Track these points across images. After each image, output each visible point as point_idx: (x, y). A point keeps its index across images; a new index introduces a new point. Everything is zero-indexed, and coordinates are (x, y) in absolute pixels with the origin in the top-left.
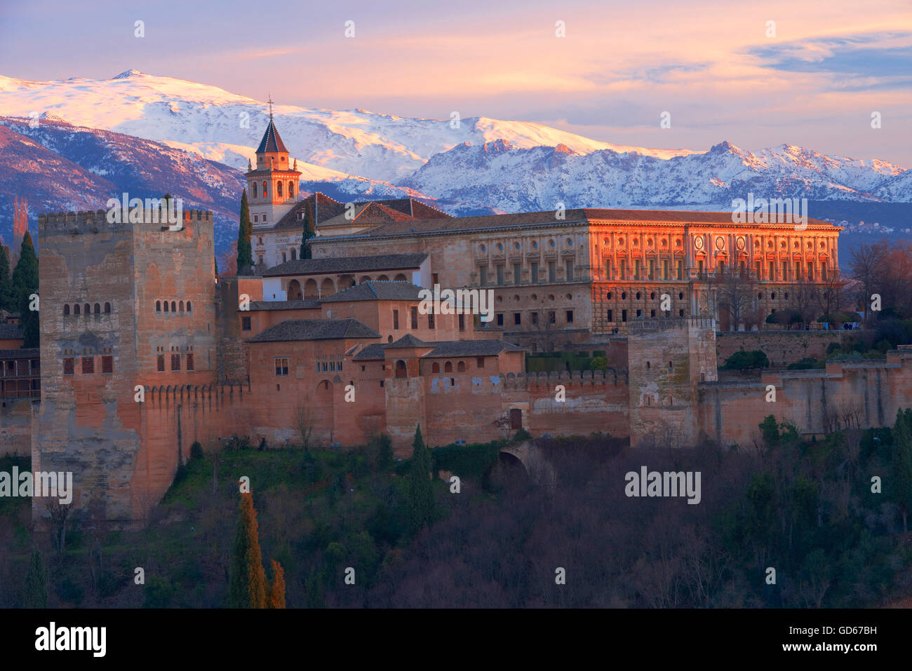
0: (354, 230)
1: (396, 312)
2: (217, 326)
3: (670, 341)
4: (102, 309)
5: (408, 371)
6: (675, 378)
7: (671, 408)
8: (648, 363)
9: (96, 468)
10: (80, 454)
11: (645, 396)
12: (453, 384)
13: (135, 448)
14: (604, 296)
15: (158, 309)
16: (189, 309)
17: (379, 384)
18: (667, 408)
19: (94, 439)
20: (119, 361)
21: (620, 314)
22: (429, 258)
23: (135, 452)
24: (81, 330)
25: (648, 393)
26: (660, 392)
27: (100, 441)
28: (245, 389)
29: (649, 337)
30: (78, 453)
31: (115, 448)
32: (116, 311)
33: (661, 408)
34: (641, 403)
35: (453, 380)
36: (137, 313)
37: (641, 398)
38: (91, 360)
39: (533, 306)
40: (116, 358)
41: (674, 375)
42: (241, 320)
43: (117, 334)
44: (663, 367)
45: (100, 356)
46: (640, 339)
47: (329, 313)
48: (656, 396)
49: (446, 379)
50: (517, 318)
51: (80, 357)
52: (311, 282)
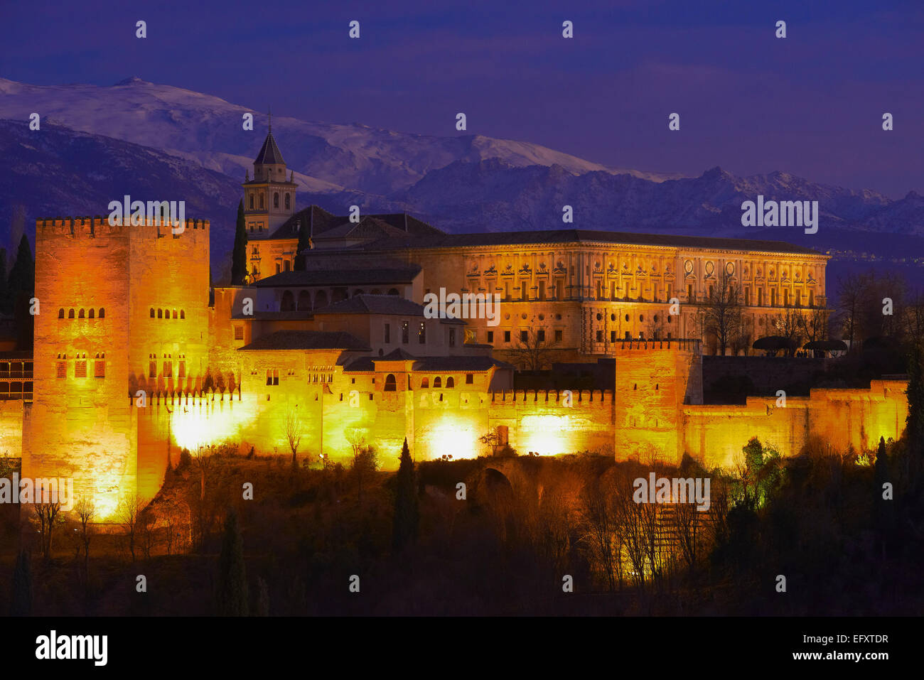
0: (349, 243)
1: (388, 326)
2: (210, 334)
3: (658, 364)
4: (97, 314)
5: (397, 385)
6: (661, 400)
7: (656, 429)
8: (636, 385)
9: (86, 471)
10: (70, 456)
11: (631, 417)
12: (441, 399)
13: (124, 453)
14: (594, 317)
15: (152, 316)
16: (182, 317)
17: (368, 397)
18: (653, 430)
19: (83, 443)
20: (112, 366)
21: (609, 336)
22: (422, 273)
23: (125, 457)
24: (75, 334)
25: (634, 414)
26: (646, 413)
27: (90, 444)
28: (236, 397)
29: (637, 359)
30: (67, 455)
31: (105, 453)
32: (111, 316)
33: (646, 429)
34: (627, 425)
35: (442, 395)
36: (131, 319)
37: (627, 418)
38: (84, 363)
39: (523, 325)
40: (109, 363)
41: (659, 397)
42: (233, 329)
43: (110, 340)
44: (650, 389)
45: (93, 360)
46: (627, 360)
47: (321, 325)
48: (643, 418)
49: (435, 394)
50: (507, 335)
51: (73, 361)
52: (304, 295)
